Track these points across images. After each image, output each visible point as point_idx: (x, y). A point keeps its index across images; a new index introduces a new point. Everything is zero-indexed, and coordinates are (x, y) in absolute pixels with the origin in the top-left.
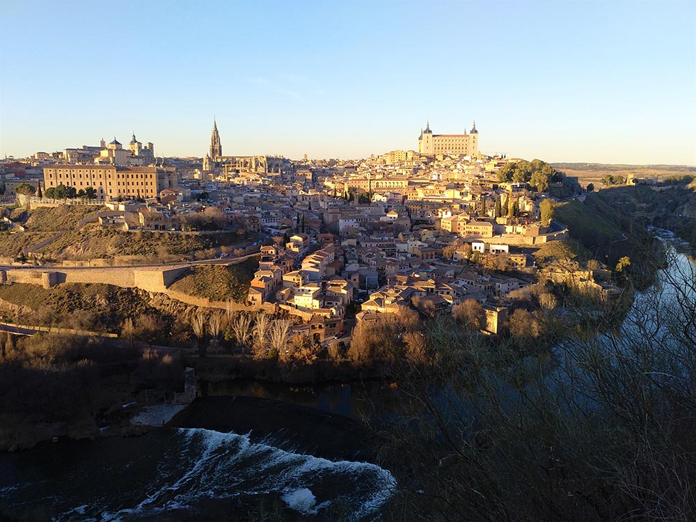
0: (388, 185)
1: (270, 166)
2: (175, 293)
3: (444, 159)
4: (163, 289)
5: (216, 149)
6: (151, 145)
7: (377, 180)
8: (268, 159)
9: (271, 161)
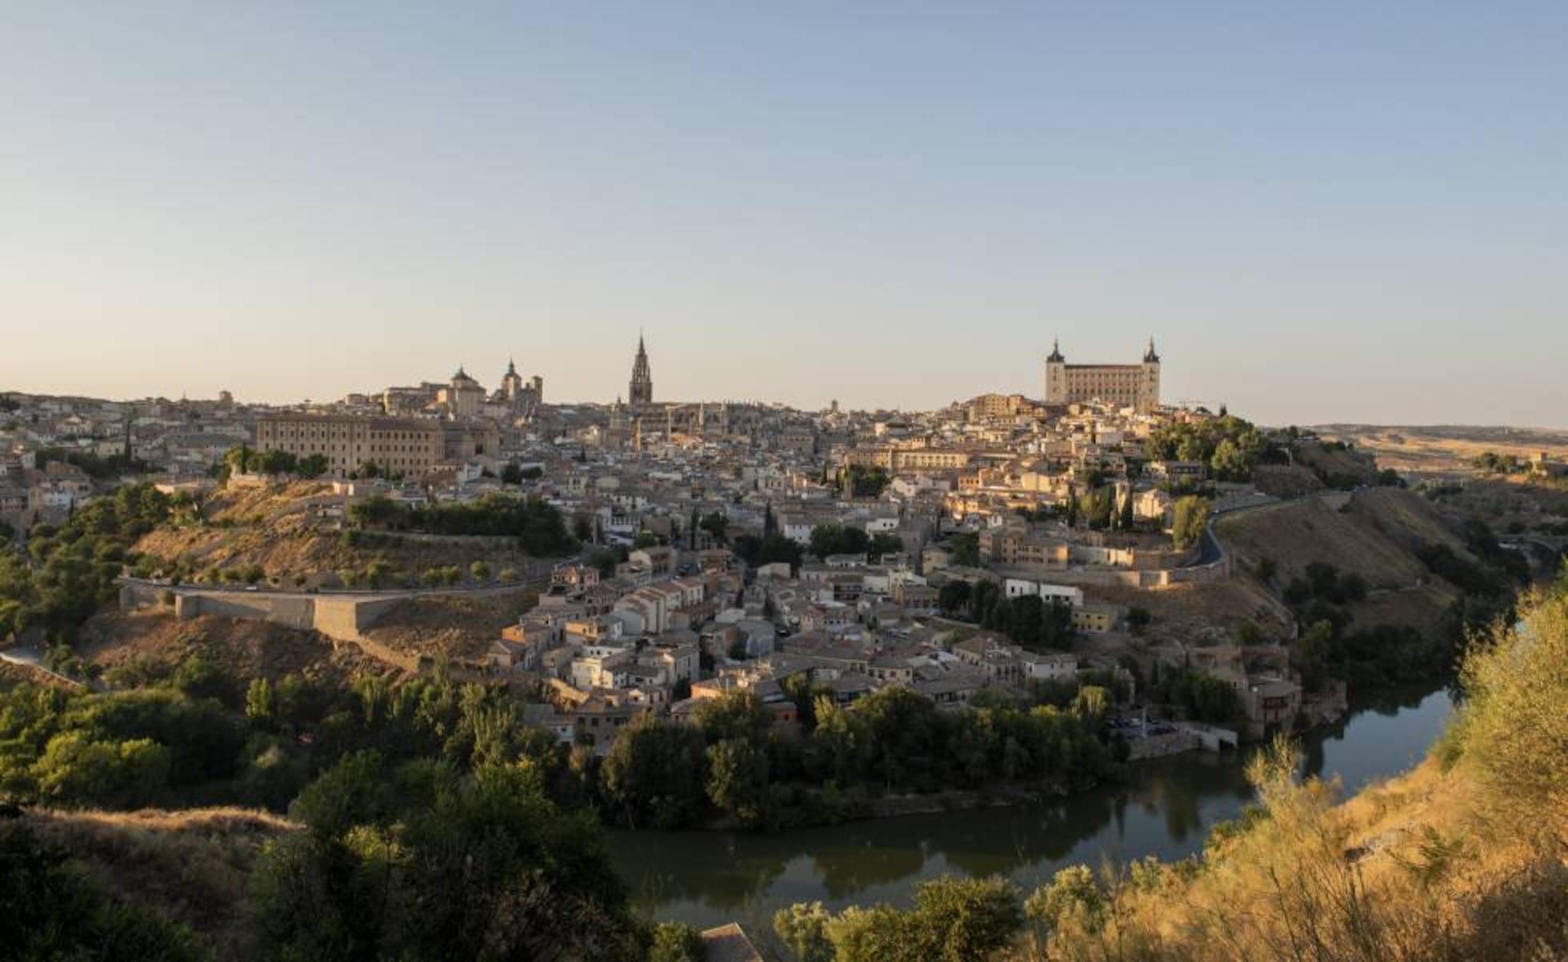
0: (927, 461)
1: (732, 422)
2: (372, 643)
3: (1081, 413)
4: (352, 635)
5: (641, 388)
6: (538, 380)
7: (915, 451)
8: (732, 408)
9: (737, 413)
